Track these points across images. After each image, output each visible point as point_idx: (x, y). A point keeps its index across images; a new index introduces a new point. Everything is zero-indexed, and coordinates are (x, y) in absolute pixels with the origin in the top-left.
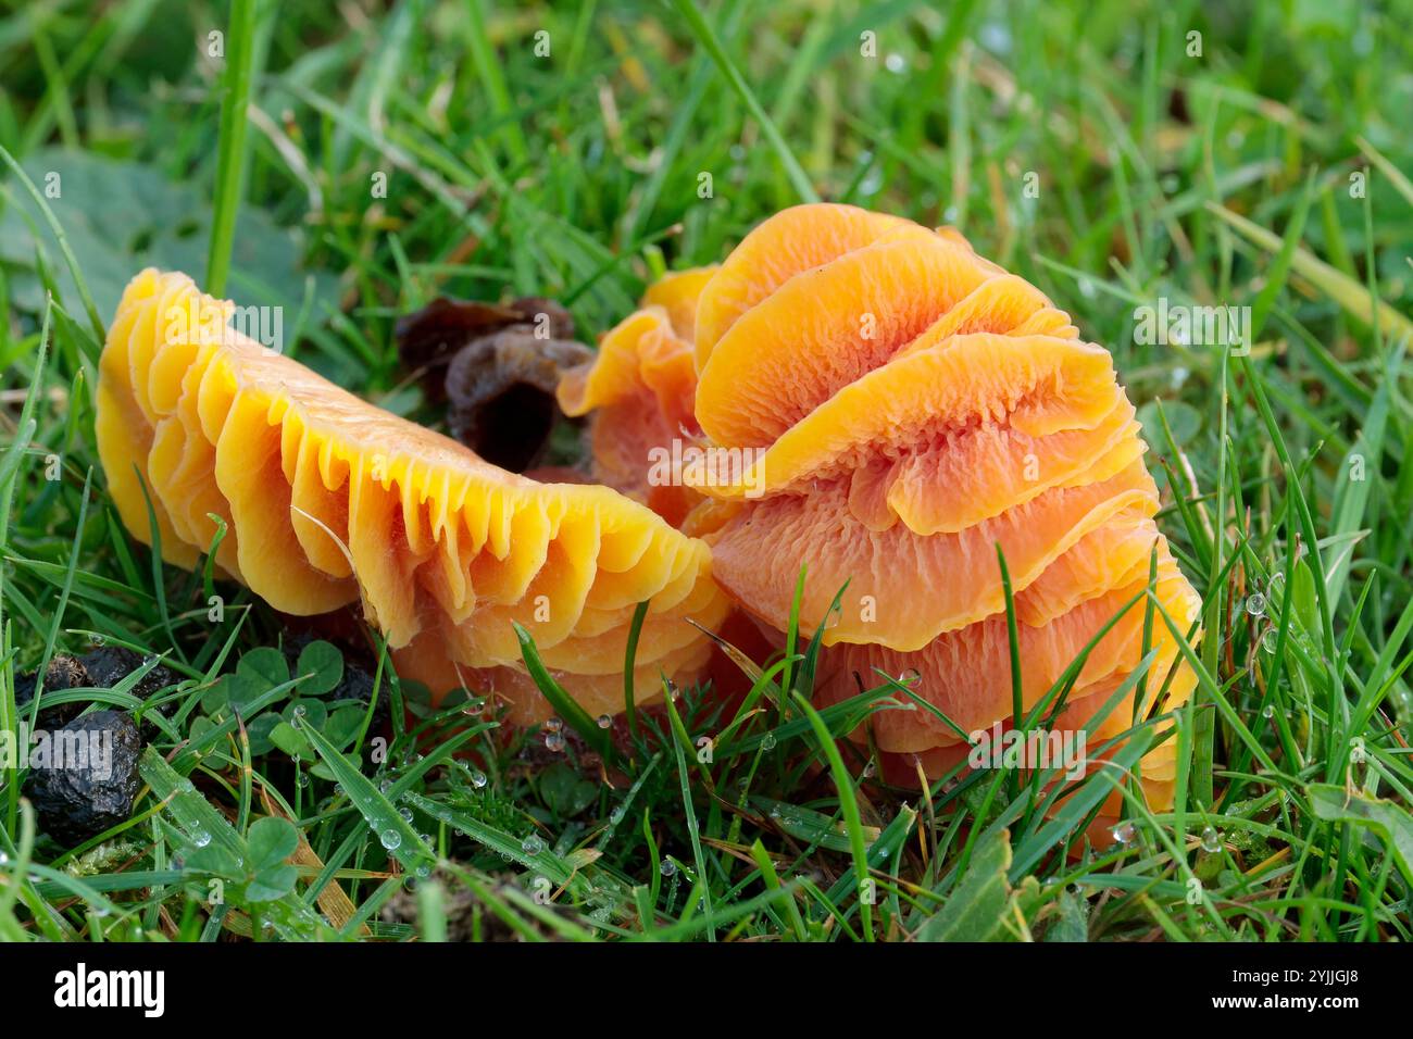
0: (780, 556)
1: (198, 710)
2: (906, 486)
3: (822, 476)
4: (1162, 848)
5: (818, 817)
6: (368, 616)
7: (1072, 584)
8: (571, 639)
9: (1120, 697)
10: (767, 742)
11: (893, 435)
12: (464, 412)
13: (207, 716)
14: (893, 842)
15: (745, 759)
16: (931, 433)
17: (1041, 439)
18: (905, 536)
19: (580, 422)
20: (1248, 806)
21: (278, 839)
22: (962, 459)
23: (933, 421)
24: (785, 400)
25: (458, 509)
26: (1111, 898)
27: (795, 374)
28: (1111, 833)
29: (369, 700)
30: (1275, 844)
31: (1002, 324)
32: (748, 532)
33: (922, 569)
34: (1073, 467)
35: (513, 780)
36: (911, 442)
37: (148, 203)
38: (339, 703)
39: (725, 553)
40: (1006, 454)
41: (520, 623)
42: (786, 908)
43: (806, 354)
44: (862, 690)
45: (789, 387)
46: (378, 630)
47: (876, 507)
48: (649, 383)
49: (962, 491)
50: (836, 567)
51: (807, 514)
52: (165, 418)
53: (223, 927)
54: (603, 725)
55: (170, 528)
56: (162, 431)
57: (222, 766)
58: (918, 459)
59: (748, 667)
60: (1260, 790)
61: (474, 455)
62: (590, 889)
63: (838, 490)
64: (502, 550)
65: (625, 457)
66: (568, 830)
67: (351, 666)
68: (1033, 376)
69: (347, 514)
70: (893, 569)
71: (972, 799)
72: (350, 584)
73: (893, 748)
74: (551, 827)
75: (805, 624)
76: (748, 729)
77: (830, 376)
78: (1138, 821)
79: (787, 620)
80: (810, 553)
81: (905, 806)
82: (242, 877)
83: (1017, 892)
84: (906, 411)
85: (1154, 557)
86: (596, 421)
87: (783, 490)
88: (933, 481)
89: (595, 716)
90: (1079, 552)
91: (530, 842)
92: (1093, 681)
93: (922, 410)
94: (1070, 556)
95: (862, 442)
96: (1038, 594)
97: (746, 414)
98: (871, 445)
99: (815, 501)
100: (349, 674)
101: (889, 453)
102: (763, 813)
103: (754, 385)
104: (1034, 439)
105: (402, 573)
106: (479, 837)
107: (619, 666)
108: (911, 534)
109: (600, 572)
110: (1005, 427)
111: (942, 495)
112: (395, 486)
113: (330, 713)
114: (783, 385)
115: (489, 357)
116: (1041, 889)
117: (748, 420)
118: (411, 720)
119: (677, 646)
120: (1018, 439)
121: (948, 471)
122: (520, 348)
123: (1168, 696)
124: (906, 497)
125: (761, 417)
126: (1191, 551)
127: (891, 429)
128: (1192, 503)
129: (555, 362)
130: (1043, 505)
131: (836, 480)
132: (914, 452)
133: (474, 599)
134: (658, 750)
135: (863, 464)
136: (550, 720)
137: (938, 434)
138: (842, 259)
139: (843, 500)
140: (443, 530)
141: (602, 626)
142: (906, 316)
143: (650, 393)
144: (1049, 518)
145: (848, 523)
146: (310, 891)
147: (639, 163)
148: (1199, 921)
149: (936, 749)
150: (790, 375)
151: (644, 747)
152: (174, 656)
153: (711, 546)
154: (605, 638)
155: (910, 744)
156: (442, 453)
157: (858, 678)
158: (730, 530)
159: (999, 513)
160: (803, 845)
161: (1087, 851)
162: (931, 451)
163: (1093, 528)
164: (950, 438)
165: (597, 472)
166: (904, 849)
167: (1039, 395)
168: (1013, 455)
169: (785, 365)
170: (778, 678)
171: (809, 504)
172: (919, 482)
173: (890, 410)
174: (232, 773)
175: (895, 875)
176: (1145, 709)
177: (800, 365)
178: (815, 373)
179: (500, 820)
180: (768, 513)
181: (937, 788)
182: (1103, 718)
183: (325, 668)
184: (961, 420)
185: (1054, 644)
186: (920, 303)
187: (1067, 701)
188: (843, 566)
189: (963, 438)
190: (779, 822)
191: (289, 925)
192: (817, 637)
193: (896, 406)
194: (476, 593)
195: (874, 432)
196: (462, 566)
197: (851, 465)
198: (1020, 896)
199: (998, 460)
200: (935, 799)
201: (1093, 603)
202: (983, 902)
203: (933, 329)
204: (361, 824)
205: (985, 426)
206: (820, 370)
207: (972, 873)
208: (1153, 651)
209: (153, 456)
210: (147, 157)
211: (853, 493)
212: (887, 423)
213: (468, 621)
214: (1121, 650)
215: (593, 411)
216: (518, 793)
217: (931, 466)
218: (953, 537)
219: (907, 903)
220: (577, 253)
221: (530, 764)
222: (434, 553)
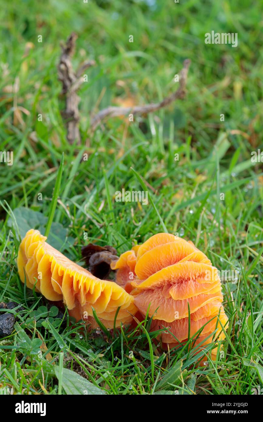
0: (147, 301)
1: (28, 316)
2: (173, 290)
3: (158, 286)
4: (213, 368)
5: (148, 353)
6: (64, 302)
7: (203, 313)
8: (104, 312)
9: (210, 337)
10: (140, 337)
11: (172, 279)
12: (92, 266)
13: (30, 318)
14: (161, 360)
15: (135, 340)
16: (180, 280)
17: (201, 284)
18: (172, 299)
19: (114, 271)
20: (232, 362)
21: (38, 343)
22: (185, 286)
23: (180, 278)
24: (152, 270)
25: (84, 282)
26: (202, 376)
27: (155, 265)
28: (203, 363)
29: (62, 319)
30: (237, 370)
31: (197, 260)
32: (142, 295)
33: (174, 307)
34: (207, 290)
35: (90, 339)
36: (176, 281)
37: (39, 220)
38: (57, 319)
39: (137, 299)
40: (194, 286)
41: (93, 307)
42: (138, 370)
43: (157, 261)
44: (160, 329)
45: (154, 268)
46: (66, 305)
47: (167, 293)
48: (129, 265)
49: (184, 292)
50: (158, 304)
51: (154, 293)
52: (30, 258)
53: (26, 360)
54: (108, 330)
55: (28, 280)
56: (29, 261)
57: (31, 328)
58: (177, 285)
59: (138, 322)
60: (235, 359)
61: (91, 274)
62: (100, 362)
63: (161, 289)
64: (92, 292)
65: (122, 279)
66: (99, 350)
67: (60, 312)
68: (201, 271)
69: (62, 281)
70: (168, 306)
71: (178, 353)
72: (61, 296)
73: (165, 342)
74: (95, 349)
75: (150, 315)
76: (136, 334)
77: (162, 266)
78: (209, 361)
79: (146, 313)
80: (153, 301)
81: (164, 353)
82: (30, 349)
83: (183, 372)
84: (175, 275)
85: (220, 310)
86: (118, 271)
87: (150, 288)
88: (179, 290)
89: (107, 328)
90: (205, 306)
91: (90, 351)
92: (205, 333)
93: (178, 275)
94: (204, 308)
95: (166, 280)
96: (196, 314)
97: (145, 272)
98: (168, 281)
99: (156, 291)
100: (59, 314)
101: (171, 283)
102: (137, 352)
103: (147, 266)
104: (200, 283)
105: (72, 294)
106: (80, 349)
107: (113, 319)
108: (173, 300)
109: (111, 299)
110: (195, 281)
111: (180, 292)
112: (73, 277)
113: (54, 320)
114: (152, 267)
115: (99, 256)
116: (188, 372)
117: (145, 273)
118: (71, 324)
119: (126, 317)
120: (197, 283)
121: (182, 288)
122: (104, 255)
123: (219, 338)
124: (173, 292)
125: (147, 273)
126: (229, 311)
127: (172, 278)
128: (232, 302)
129: (111, 258)
130: (200, 297)
131: (160, 287)
132: (176, 284)
133: (86, 301)
134: (118, 336)
135: (166, 284)
136: (98, 328)
137: (181, 281)
138: (167, 244)
139: (161, 291)
140: (81, 286)
141: (111, 310)
142: (178, 256)
143: (129, 267)
144: (200, 300)
145: (161, 296)
146: (44, 354)
147: (137, 224)
148: (218, 383)
149: (173, 343)
150: (154, 265)
151: (116, 335)
152: (25, 305)
153: (135, 298)
154: (111, 313)
155: (168, 341)
156: (83, 272)
157: (159, 327)
158: (139, 295)
159: (191, 297)
160: (144, 359)
161: (199, 366)
162: (179, 284)
163: (209, 303)
164: (184, 282)
165: (117, 281)
166: (163, 361)
167: (202, 275)
168: (195, 286)
169: (153, 263)
170: (143, 324)
171: (155, 291)
172: (176, 290)
173: (172, 274)
174: (33, 330)
175: (160, 366)
176: (214, 340)
177: (156, 264)
178: (159, 265)
179: (84, 345)
180: (147, 292)
181: (171, 350)
182: (205, 341)
183: (55, 312)
184: (186, 278)
185: (198, 325)
186: (181, 254)
187: (199, 336)
188: (159, 304)
189: (186, 282)
190: (140, 354)
191: (38, 360)
192: (152, 317)
193: (173, 273)
194: (86, 300)
195: (168, 278)
196: (84, 295)
197: (164, 284)
198: (183, 373)
199: (192, 287)
200: (170, 353)
201: (207, 318)
202: (176, 373)
203: (183, 260)
204: (56, 342)
205: (191, 280)
206: (160, 265)
207: (174, 367)
208: (217, 329)
209: (27, 265)
210: (42, 211)
211: (163, 290)
212: (171, 277)
213: (84, 306)
214: (211, 327)
215: (117, 269)
216: (90, 342)
217: (179, 287)
218: (181, 301)
219: (162, 372)
220: (121, 239)
221: (94, 336)
222: (79, 291)
